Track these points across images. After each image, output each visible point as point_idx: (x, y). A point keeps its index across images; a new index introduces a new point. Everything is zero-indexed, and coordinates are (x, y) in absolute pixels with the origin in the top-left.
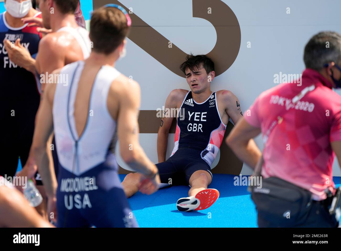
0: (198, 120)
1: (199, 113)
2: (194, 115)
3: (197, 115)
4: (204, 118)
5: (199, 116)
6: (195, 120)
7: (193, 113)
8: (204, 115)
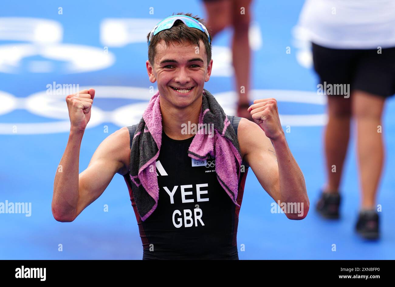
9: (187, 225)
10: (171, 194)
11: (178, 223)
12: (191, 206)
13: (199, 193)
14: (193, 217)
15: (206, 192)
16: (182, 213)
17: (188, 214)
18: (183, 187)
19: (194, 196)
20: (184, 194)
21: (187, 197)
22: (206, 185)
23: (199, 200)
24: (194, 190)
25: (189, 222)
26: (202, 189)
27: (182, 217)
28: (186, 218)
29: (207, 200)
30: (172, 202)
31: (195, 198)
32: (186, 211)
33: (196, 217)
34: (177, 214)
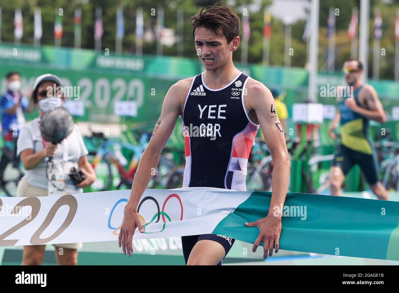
0: (214, 117)
1: (215, 106)
2: (207, 110)
3: (212, 109)
4: (222, 114)
5: (214, 111)
6: (209, 117)
7: (206, 106)
8: (222, 109)
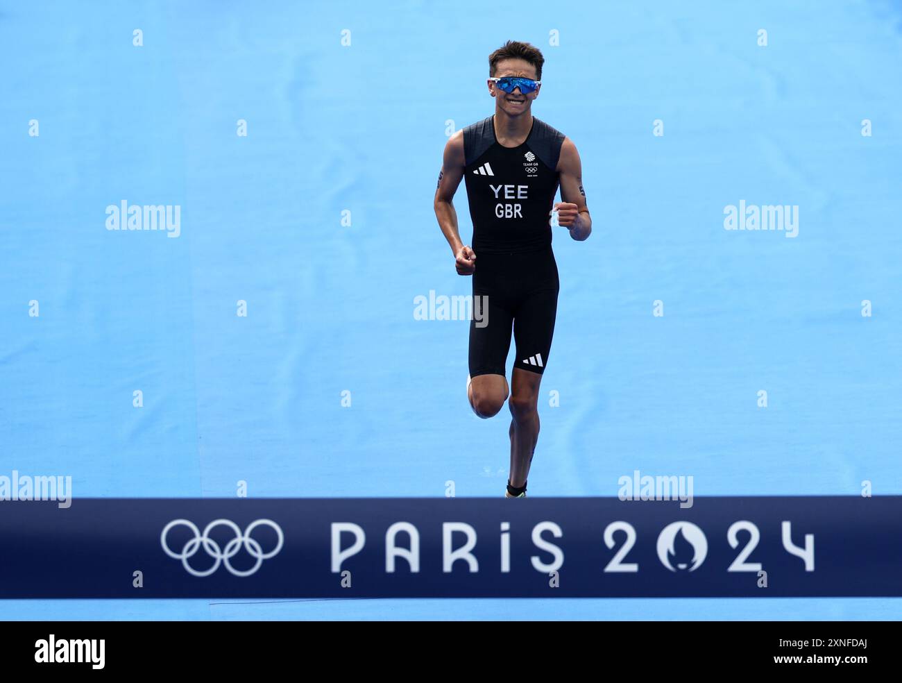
9: (507, 217)
10: (496, 191)
11: (500, 214)
12: (512, 202)
13: (520, 192)
14: (513, 210)
15: (526, 192)
16: (504, 206)
17: (509, 208)
18: (506, 187)
19: (515, 194)
20: (507, 191)
21: (509, 194)
22: (527, 187)
23: (519, 197)
24: (516, 189)
25: (509, 214)
26: (522, 189)
27: (504, 209)
28: (507, 211)
29: (526, 197)
30: (497, 197)
31: (516, 196)
32: (507, 205)
33: (516, 211)
34: (500, 207)
